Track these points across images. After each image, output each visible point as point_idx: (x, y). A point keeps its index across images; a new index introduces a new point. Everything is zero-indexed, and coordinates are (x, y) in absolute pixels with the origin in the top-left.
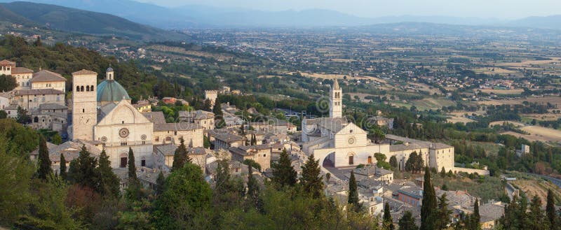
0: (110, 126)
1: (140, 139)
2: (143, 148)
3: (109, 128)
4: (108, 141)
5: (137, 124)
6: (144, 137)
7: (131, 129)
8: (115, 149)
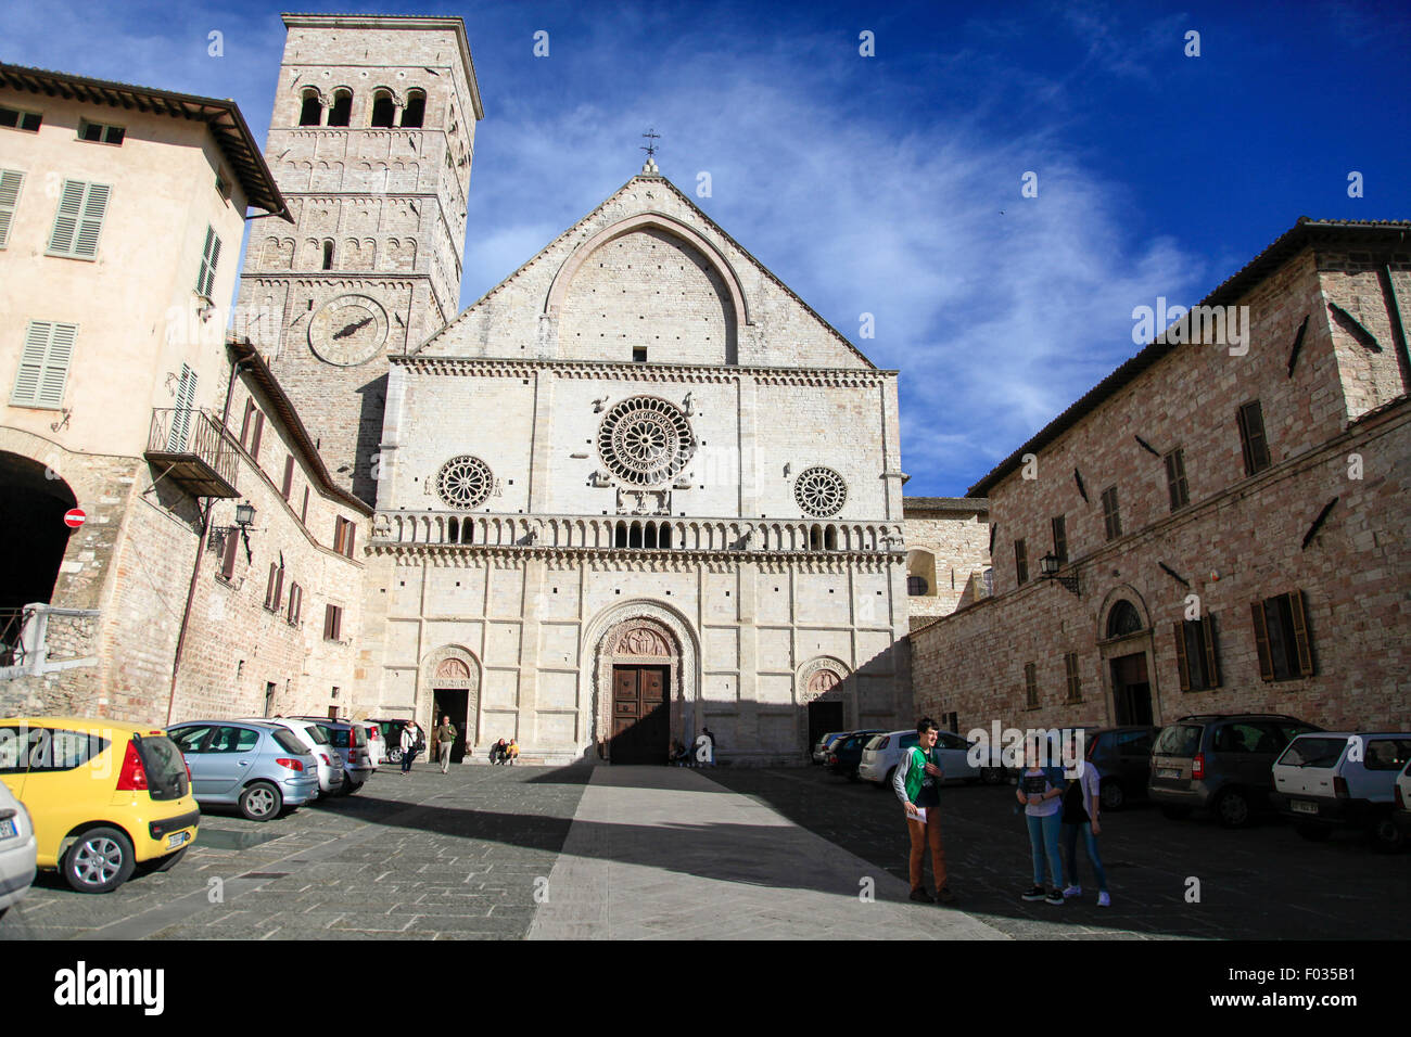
0: (526, 367)
1: (788, 508)
2: (817, 588)
3: (512, 390)
4: (504, 501)
5: (764, 374)
6: (821, 487)
7: (709, 406)
8: (567, 576)
